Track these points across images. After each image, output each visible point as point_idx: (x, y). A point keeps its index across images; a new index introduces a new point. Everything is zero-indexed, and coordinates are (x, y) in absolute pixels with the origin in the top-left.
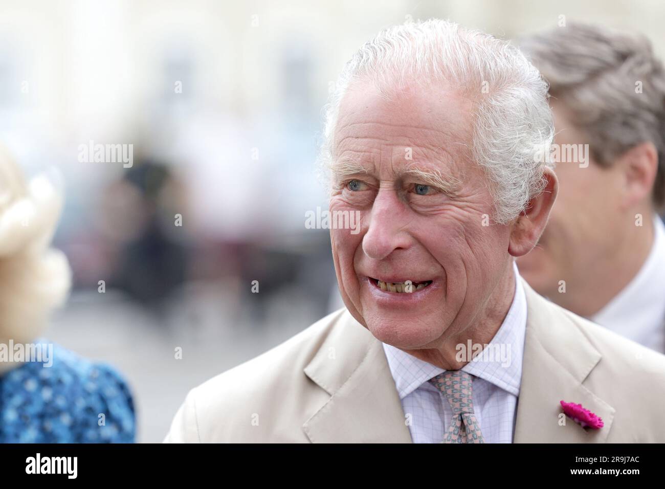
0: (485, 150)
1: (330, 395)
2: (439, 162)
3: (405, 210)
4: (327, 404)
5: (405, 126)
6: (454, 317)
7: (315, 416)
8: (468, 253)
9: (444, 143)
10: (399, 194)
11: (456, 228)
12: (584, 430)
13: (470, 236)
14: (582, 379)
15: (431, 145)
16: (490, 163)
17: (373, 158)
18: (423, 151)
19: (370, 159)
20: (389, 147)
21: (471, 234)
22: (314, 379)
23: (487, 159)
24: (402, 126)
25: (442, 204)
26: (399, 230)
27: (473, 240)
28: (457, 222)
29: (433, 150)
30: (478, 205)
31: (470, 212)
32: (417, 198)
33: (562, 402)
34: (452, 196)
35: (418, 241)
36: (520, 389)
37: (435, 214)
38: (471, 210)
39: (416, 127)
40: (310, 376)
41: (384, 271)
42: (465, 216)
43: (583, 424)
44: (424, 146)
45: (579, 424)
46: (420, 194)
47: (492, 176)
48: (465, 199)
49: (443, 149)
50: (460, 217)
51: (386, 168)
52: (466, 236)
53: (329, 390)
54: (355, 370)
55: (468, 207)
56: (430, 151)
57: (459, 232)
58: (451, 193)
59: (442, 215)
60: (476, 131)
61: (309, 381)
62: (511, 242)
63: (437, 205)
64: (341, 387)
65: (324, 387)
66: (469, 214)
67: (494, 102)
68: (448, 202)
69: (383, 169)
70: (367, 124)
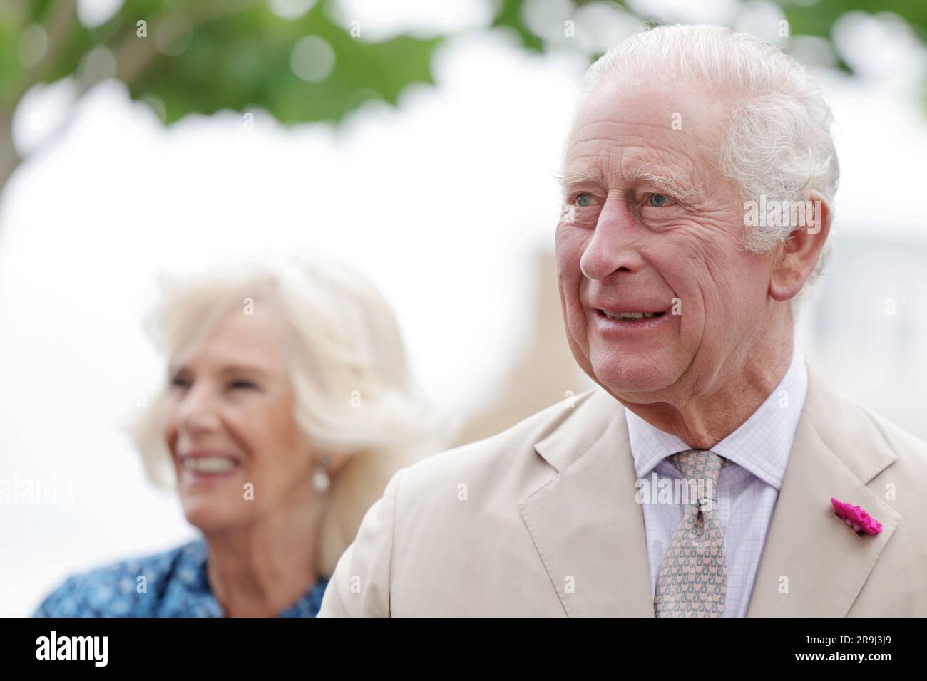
0: (734, 160)
1: (557, 472)
2: (677, 167)
3: (637, 226)
4: (551, 481)
5: (638, 124)
6: (690, 360)
7: (535, 493)
8: (706, 279)
9: (684, 145)
10: (631, 207)
11: (693, 247)
12: (857, 536)
13: (711, 260)
14: (866, 480)
15: (667, 146)
16: (741, 176)
17: (601, 162)
18: (658, 153)
19: (597, 163)
20: (619, 148)
21: (711, 256)
22: (543, 455)
23: (737, 170)
24: (635, 123)
25: (678, 218)
26: (626, 248)
27: (715, 265)
28: (693, 238)
29: (670, 153)
30: (724, 223)
31: (712, 230)
32: (651, 211)
33: (833, 500)
34: (691, 209)
35: (649, 261)
36: (782, 482)
37: (670, 230)
38: (714, 228)
39: (651, 125)
40: (540, 452)
41: (608, 298)
42: (705, 234)
43: (857, 528)
44: (661, 149)
45: (852, 527)
46: (656, 206)
47: (743, 192)
48: (707, 214)
49: (683, 152)
50: (701, 235)
51: (615, 173)
52: (706, 259)
53: (558, 467)
54: (591, 446)
55: (710, 223)
56: (666, 153)
57: (696, 253)
58: (690, 206)
59: (677, 230)
60: (726, 138)
61: (539, 457)
62: (773, 282)
63: (672, 219)
64: (571, 464)
65: (553, 464)
66: (712, 232)
67: (751, 107)
68: (685, 216)
69: (612, 174)
70: (597, 124)
